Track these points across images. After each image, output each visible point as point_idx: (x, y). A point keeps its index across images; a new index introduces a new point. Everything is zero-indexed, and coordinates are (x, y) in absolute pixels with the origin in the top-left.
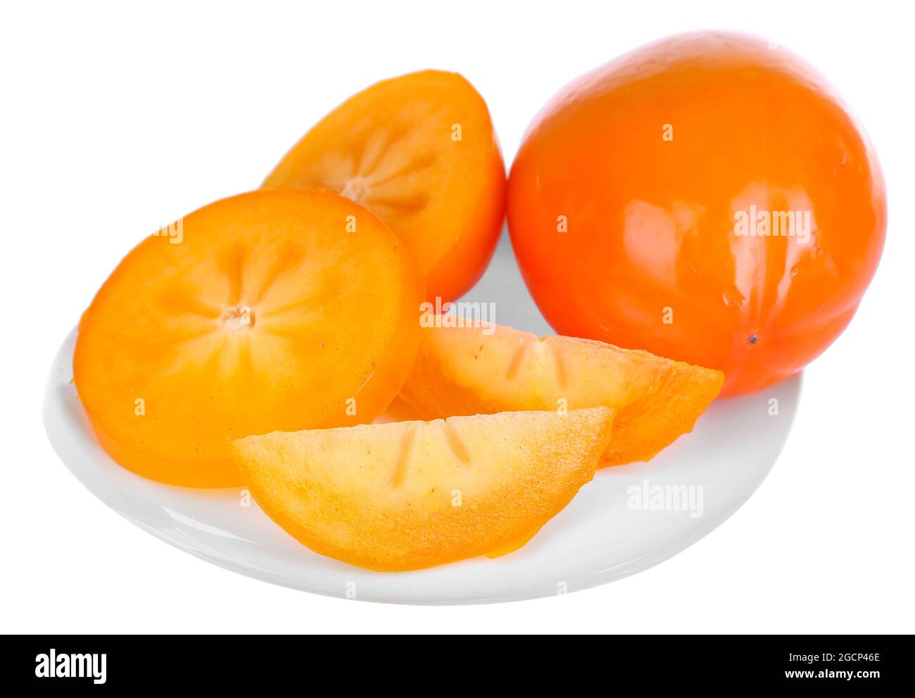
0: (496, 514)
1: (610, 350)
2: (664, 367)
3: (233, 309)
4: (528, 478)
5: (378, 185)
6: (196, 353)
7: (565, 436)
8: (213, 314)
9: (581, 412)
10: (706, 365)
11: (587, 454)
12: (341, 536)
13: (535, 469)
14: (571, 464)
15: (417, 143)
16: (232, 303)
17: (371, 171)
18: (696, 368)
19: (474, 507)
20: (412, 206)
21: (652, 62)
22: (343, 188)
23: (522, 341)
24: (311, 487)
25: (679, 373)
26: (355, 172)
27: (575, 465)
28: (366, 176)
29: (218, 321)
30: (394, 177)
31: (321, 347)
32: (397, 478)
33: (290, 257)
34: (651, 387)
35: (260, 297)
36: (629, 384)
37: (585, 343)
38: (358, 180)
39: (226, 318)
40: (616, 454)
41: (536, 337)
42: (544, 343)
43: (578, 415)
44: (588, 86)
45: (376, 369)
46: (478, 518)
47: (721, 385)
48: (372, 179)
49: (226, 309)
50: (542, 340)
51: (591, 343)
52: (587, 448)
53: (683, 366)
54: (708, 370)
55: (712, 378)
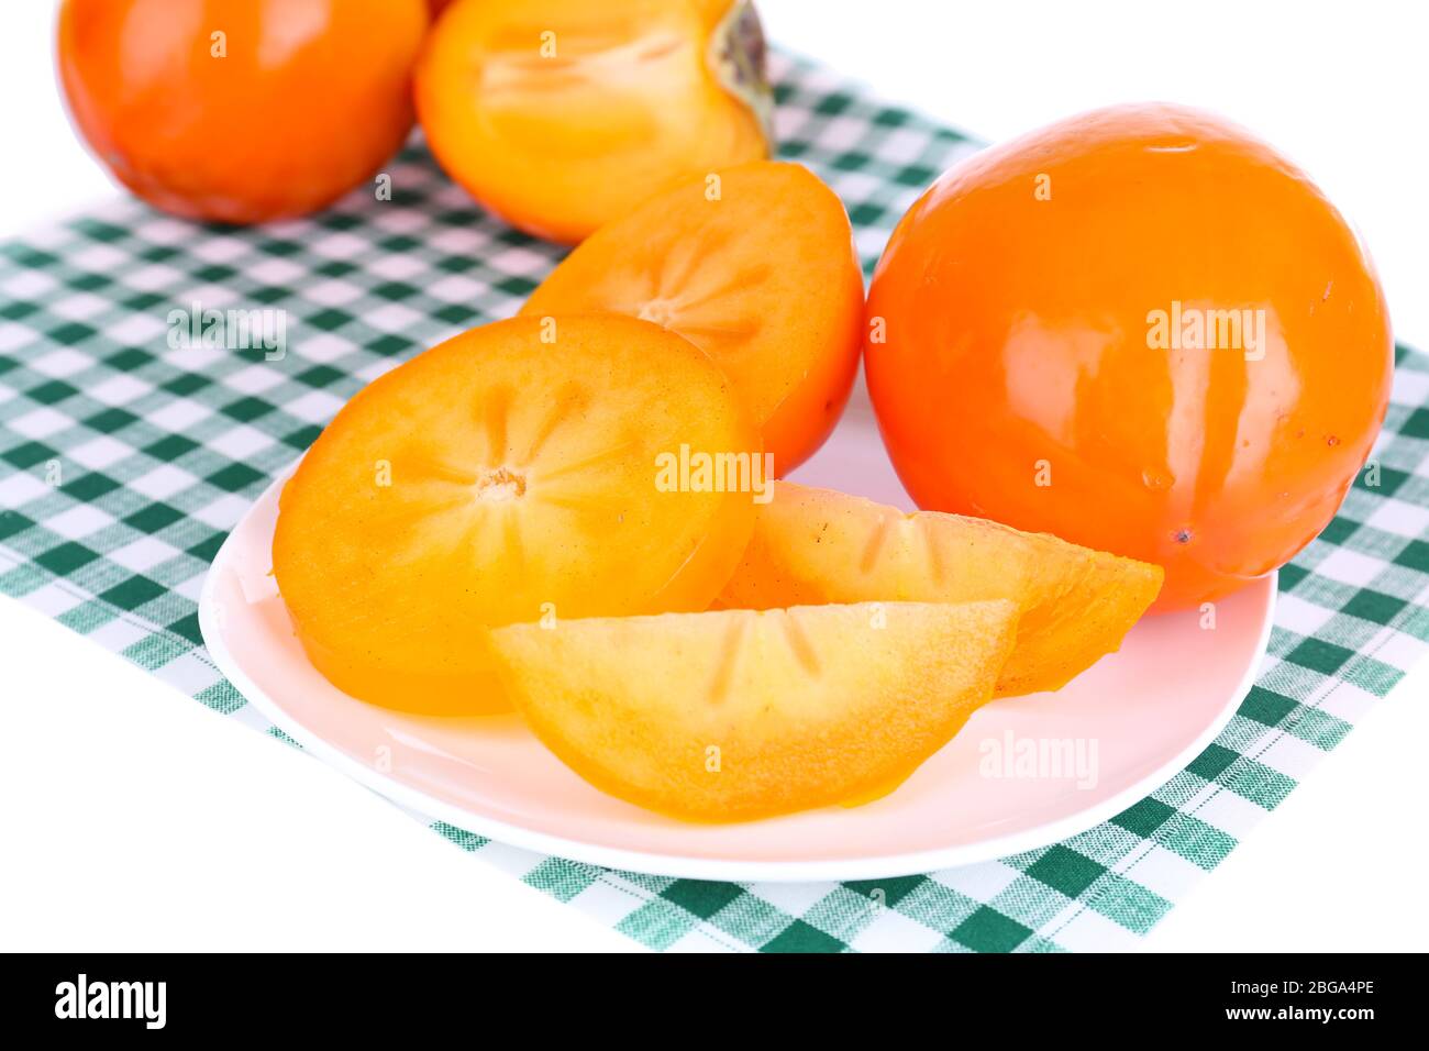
0: (853, 747)
1: (1004, 533)
2: (1081, 559)
3: (495, 472)
4: (900, 696)
5: (686, 309)
6: (442, 533)
7: (952, 638)
8: (466, 480)
9: (974, 605)
10: (1138, 557)
11: (981, 665)
12: (637, 769)
13: (909, 683)
14: (960, 678)
15: (742, 253)
16: (492, 465)
17: (677, 291)
18: (1124, 559)
19: (823, 735)
20: (739, 335)
21: (1069, 142)
22: (638, 313)
23: (881, 519)
24: (597, 700)
25: (1100, 568)
26: (654, 293)
27: (965, 680)
28: (669, 297)
29: (474, 489)
30: (711, 297)
31: (620, 519)
32: (717, 690)
33: (572, 402)
34: (1061, 587)
35: (533, 454)
36: (1030, 581)
37: (969, 521)
38: (658, 303)
39: (485, 485)
40: (1013, 680)
41: (901, 513)
42: (911, 521)
43: (971, 610)
44: (981, 171)
45: (697, 548)
46: (830, 751)
47: (1159, 586)
48: (678, 302)
49: (482, 471)
50: (909, 517)
51: (979, 523)
52: (982, 657)
53: (1106, 557)
54: (1140, 563)
55: (1145, 576)
